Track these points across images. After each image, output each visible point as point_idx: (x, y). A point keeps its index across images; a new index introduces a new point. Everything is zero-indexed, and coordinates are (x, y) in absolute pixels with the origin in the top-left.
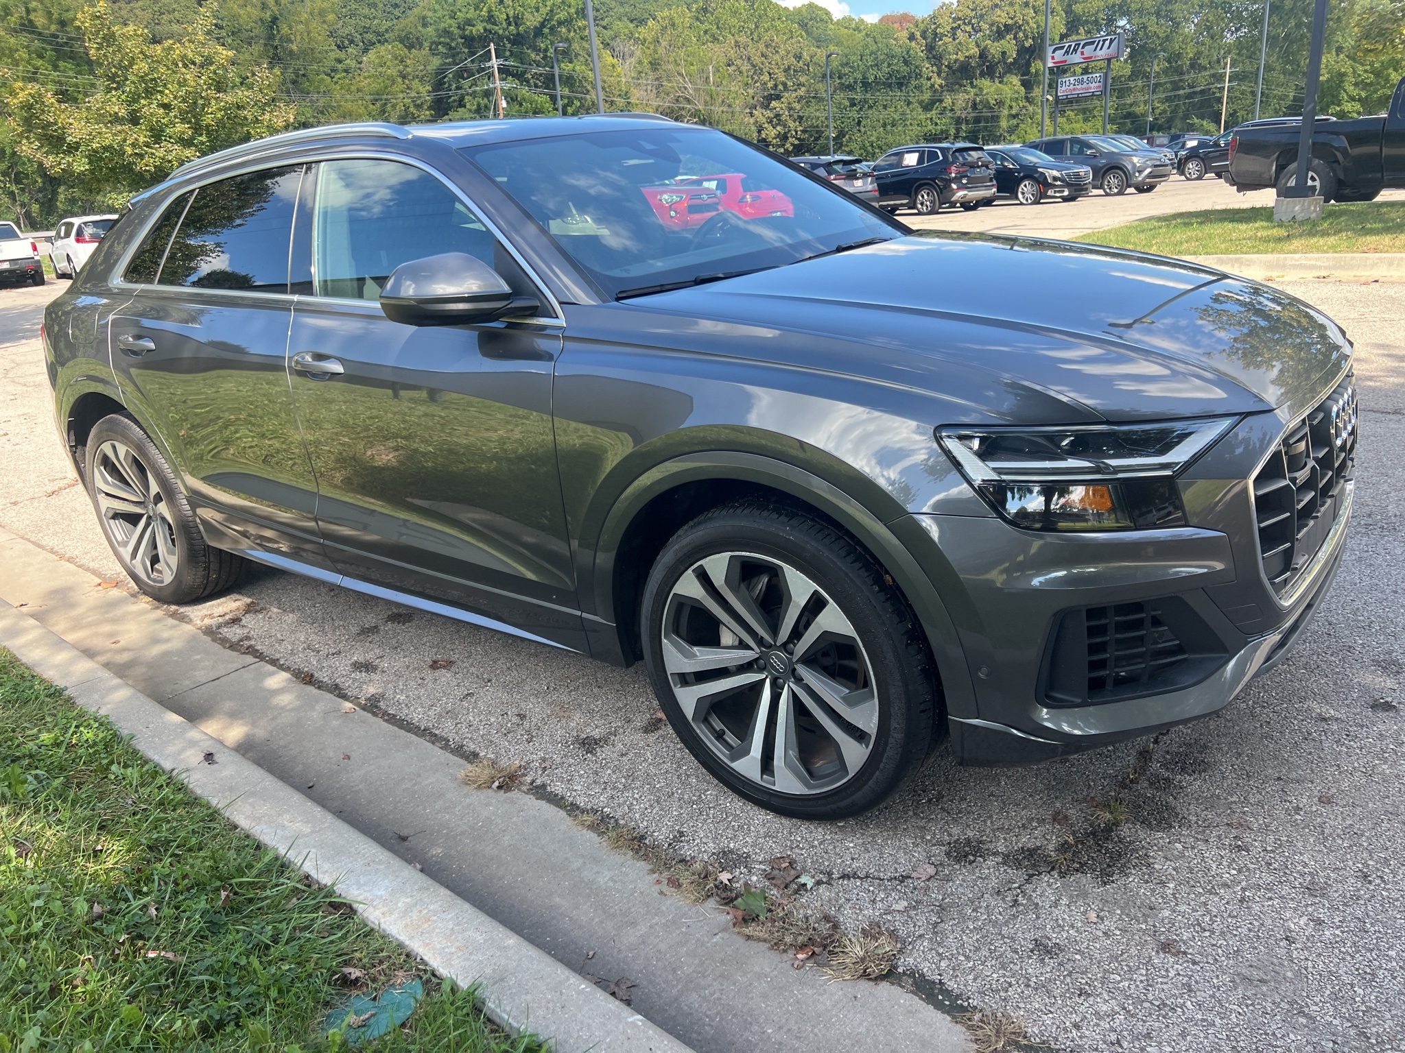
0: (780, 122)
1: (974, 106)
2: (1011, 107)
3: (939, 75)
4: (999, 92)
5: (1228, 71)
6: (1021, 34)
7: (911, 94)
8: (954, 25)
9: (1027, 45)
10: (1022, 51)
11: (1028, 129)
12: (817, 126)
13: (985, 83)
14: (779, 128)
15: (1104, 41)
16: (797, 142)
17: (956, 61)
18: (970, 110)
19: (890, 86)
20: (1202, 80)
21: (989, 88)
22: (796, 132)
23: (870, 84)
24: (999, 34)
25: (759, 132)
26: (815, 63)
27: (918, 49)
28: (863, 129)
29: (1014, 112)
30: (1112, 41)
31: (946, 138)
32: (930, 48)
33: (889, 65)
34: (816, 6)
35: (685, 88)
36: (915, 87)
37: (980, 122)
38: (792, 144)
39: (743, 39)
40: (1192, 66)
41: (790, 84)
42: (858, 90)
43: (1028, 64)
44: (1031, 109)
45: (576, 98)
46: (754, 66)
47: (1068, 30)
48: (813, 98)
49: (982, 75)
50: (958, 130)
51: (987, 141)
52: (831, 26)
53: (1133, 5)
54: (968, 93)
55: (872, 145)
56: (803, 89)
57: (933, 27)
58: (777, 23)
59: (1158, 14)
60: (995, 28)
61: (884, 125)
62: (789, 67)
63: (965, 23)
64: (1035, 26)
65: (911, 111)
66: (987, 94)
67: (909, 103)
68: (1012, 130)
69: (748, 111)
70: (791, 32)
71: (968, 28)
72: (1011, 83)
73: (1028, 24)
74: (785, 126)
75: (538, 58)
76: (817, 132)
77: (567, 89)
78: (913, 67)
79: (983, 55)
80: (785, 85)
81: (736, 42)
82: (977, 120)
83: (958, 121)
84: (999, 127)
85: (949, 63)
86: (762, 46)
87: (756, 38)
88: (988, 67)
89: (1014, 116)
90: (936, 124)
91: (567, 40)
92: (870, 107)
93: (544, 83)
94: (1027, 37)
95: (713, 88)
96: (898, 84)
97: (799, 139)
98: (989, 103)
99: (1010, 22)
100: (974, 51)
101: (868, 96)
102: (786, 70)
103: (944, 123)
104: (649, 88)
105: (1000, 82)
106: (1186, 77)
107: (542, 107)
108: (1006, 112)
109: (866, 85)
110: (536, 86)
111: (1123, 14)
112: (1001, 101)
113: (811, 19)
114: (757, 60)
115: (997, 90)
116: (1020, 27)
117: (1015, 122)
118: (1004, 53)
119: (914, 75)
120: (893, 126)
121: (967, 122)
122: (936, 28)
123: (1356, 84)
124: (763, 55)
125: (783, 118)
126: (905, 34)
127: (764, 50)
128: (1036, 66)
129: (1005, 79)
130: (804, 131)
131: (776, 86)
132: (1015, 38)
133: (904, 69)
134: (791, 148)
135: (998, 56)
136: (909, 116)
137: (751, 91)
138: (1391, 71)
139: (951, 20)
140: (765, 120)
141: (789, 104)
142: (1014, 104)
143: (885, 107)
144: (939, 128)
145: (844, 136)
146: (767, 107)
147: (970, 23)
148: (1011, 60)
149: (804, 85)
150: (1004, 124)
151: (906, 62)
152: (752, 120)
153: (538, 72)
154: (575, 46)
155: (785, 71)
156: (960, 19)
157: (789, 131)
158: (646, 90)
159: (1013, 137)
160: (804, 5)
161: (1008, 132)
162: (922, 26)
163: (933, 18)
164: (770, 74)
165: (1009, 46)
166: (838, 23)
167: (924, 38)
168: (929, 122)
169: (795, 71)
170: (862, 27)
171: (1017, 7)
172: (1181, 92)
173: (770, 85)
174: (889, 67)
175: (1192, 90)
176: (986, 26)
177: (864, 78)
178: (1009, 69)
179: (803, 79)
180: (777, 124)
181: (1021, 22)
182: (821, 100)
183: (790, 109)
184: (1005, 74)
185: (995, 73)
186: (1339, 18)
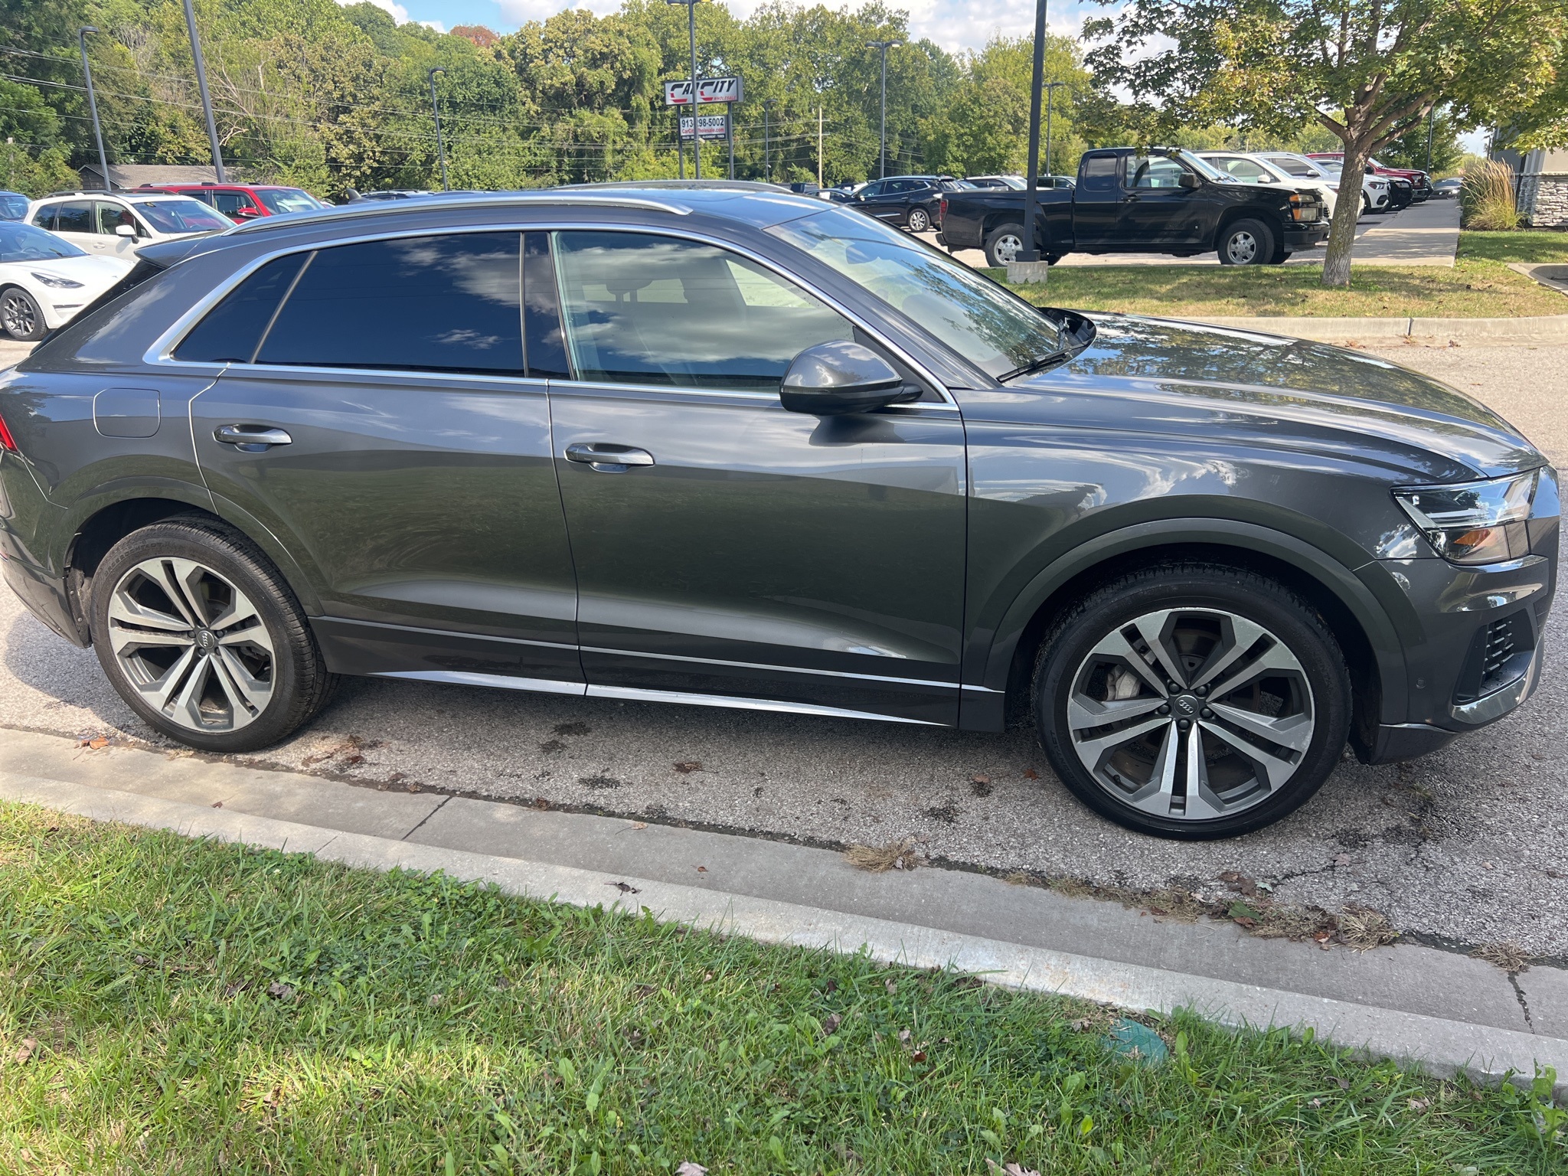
0: (351, 140)
1: (576, 138)
2: (614, 142)
3: (533, 100)
4: (600, 123)
5: (821, 121)
6: (618, 65)
7: (506, 119)
8: (546, 47)
9: (625, 76)
10: (621, 82)
11: (634, 166)
12: (400, 148)
13: (585, 113)
14: (351, 147)
15: (723, 83)
16: (375, 165)
17: (551, 86)
18: (572, 142)
19: (481, 108)
20: (797, 128)
21: (590, 120)
22: (374, 152)
23: (458, 104)
24: (595, 62)
25: (327, 150)
26: (391, 75)
27: (508, 69)
28: (455, 156)
29: (618, 147)
30: (730, 84)
31: (548, 171)
32: (521, 70)
33: (479, 85)
34: (374, 7)
35: (227, 90)
36: (510, 112)
37: (583, 156)
38: (370, 167)
39: (295, 37)
40: (787, 113)
41: (360, 95)
42: (445, 110)
43: (628, 97)
44: (635, 145)
45: (77, 92)
46: (313, 71)
47: (665, 64)
48: (391, 114)
49: (581, 104)
50: (560, 163)
51: (593, 176)
52: (394, 32)
53: (726, 45)
54: (568, 123)
55: (467, 174)
56: (377, 103)
57: (522, 46)
58: (335, 22)
59: (751, 56)
60: (589, 55)
61: (479, 153)
62: (358, 77)
63: (556, 46)
64: (632, 57)
65: (509, 138)
66: (589, 125)
67: (505, 130)
68: (618, 167)
69: (311, 123)
70: (354, 35)
71: (561, 52)
72: (613, 116)
73: (624, 53)
74: (359, 145)
75: (18, 37)
76: (400, 155)
77: (64, 81)
78: (505, 89)
79: (580, 83)
80: (354, 97)
81: (286, 39)
82: (580, 153)
83: (560, 153)
84: (603, 162)
85: (544, 88)
86: (321, 51)
87: (309, 37)
88: (586, 96)
89: (620, 152)
90: (536, 155)
91: (59, 17)
92: (461, 131)
93: (27, 70)
94: (624, 68)
95: (265, 93)
96: (490, 106)
97: (378, 162)
98: (591, 135)
99: (605, 50)
100: (570, 78)
101: (458, 117)
102: (355, 79)
103: (544, 154)
104: (175, 86)
105: (601, 114)
106: (782, 124)
107: (30, 101)
108: (610, 147)
109: (454, 105)
110: (17, 73)
111: (717, 54)
112: (604, 135)
113: (370, 22)
114: (317, 64)
115: (599, 122)
116: (615, 57)
117: (619, 158)
118: (602, 83)
119: (507, 98)
120: (489, 154)
121: (569, 155)
122: (525, 48)
123: (958, 146)
124: (323, 60)
125: (356, 135)
126: (491, 52)
127: (324, 53)
128: (637, 100)
129: (605, 111)
130: (383, 153)
131: (343, 96)
132: (612, 68)
133: (496, 91)
134: (369, 172)
135: (596, 86)
136: (505, 144)
137: (313, 101)
138: (987, 135)
139: (541, 42)
140: (332, 136)
141: (362, 119)
142: (618, 139)
143: (478, 132)
144: (538, 158)
145: (433, 162)
146: (335, 121)
147: (562, 47)
148: (609, 91)
149: (378, 99)
150: (609, 159)
151: (497, 83)
152: (317, 135)
153: (20, 55)
154: (70, 25)
155: (353, 80)
156: (551, 41)
157: (365, 151)
158: (171, 89)
159: (620, 175)
160: (358, 4)
161: (614, 168)
162: (509, 44)
163: (521, 37)
164: (335, 83)
165: (604, 76)
166: (402, 29)
167: (513, 58)
168: (526, 151)
169: (365, 81)
170: (432, 37)
171: (611, 35)
172: (779, 139)
173: (336, 94)
174: (478, 87)
175: (788, 138)
176: (580, 52)
177: (451, 97)
178: (608, 101)
179: (376, 92)
180: (348, 143)
181: (617, 52)
182: (400, 118)
183: (364, 125)
184: (605, 104)
185: (594, 103)
186: (913, 77)
